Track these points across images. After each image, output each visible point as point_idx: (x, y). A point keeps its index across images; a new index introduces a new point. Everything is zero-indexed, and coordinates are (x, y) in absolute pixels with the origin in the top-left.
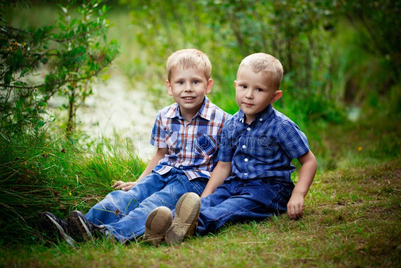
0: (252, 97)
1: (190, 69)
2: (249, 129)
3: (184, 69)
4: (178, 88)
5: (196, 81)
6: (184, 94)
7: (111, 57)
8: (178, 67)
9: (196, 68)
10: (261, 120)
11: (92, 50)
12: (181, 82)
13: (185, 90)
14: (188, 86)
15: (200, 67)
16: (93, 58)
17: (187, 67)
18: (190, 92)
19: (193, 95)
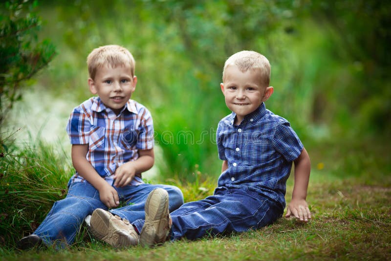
0: (244, 97)
1: (119, 68)
2: (240, 130)
3: (112, 67)
4: (106, 88)
5: (123, 80)
6: (113, 95)
7: (47, 59)
8: (106, 66)
9: (125, 66)
10: (252, 120)
11: (24, 51)
12: (109, 81)
13: (114, 90)
14: (117, 86)
15: (128, 65)
16: (25, 59)
17: (116, 66)
18: (120, 92)
19: (122, 95)
